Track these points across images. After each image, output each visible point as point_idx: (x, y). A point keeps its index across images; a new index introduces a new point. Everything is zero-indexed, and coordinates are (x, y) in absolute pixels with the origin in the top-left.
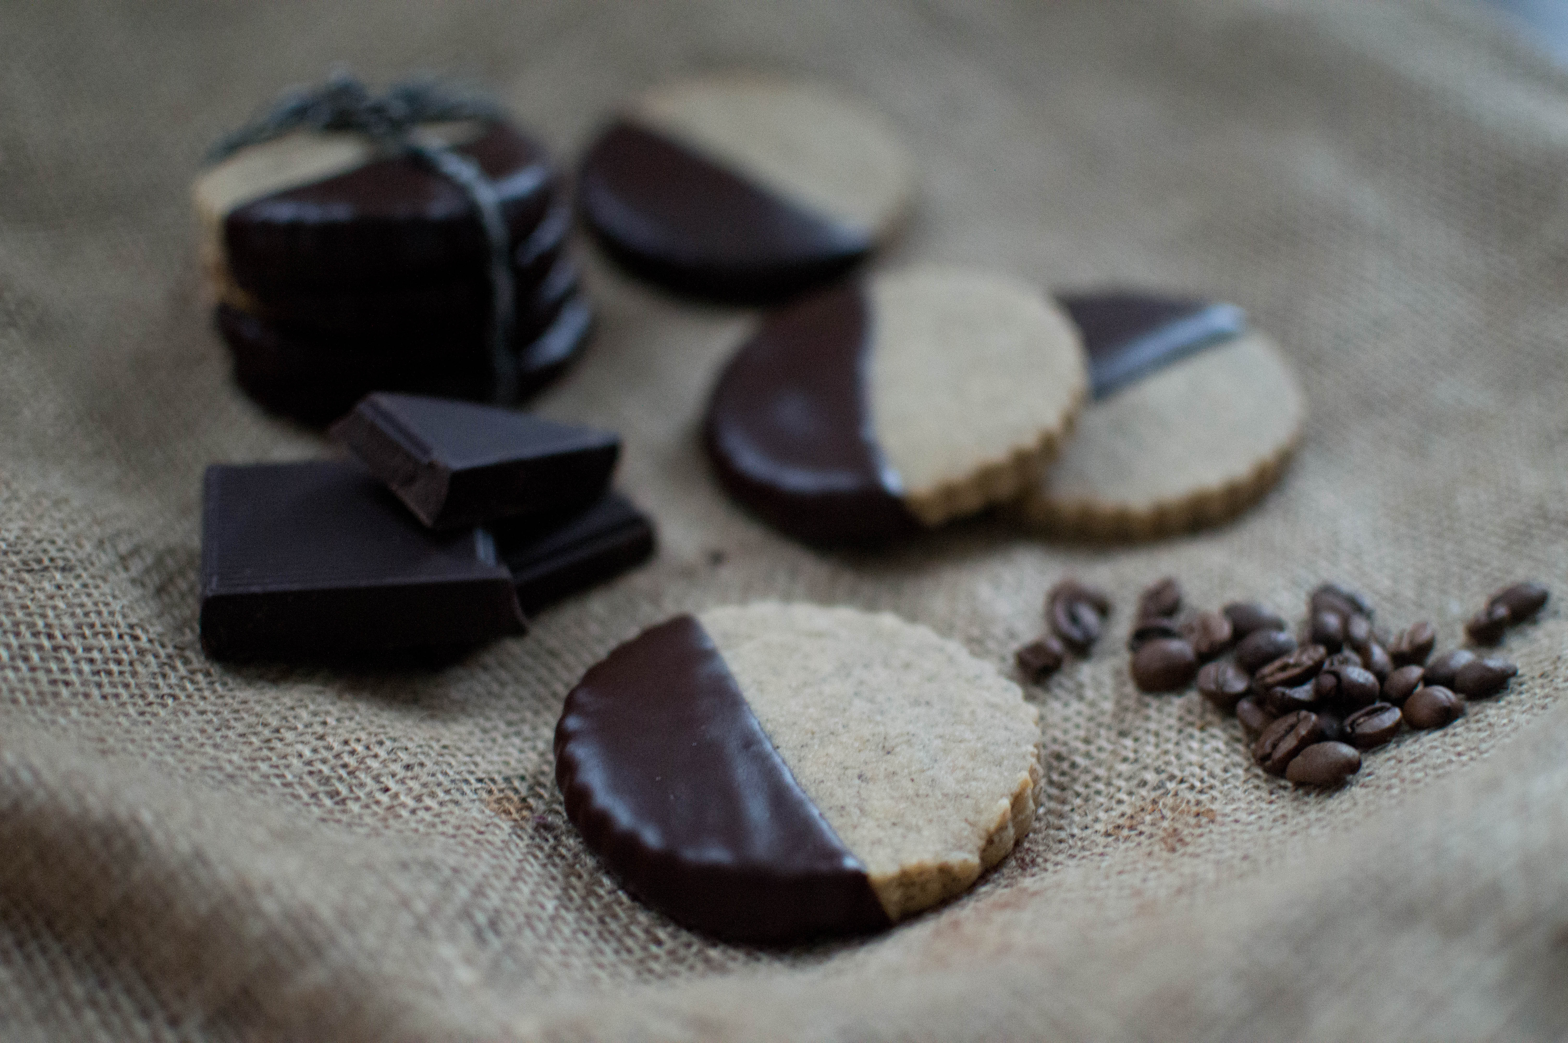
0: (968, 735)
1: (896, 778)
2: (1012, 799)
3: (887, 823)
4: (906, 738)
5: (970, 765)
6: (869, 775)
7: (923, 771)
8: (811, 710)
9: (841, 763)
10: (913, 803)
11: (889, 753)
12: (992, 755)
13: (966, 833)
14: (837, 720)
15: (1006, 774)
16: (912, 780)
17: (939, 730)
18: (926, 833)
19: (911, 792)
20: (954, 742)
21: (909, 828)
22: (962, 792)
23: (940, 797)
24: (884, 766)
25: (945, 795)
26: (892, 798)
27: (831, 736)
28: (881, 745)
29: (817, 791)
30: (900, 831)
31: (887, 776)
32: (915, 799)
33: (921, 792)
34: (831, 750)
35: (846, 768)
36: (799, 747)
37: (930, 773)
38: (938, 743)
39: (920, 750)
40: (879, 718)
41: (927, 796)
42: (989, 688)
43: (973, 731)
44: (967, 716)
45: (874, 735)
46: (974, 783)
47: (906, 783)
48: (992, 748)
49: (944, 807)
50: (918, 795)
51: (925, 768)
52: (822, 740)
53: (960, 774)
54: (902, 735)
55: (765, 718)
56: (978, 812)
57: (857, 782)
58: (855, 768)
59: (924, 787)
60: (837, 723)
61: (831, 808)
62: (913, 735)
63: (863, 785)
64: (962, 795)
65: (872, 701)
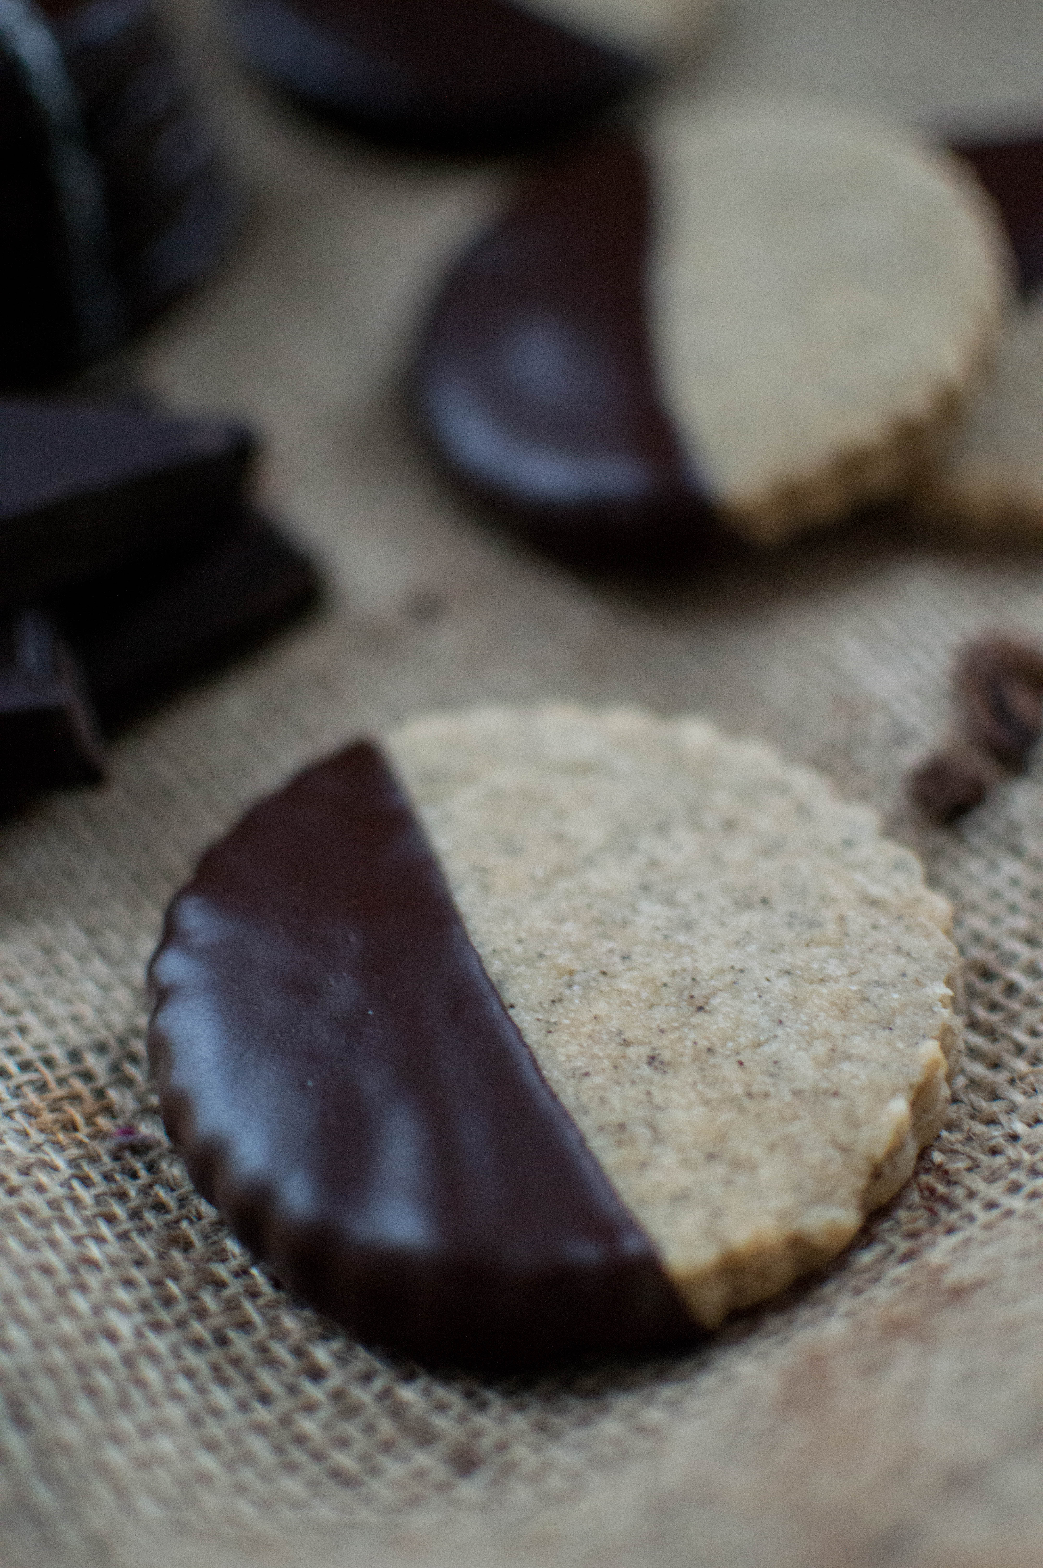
0: (833, 968)
1: (712, 1060)
2: (911, 1095)
3: (697, 1155)
4: (729, 978)
5: (838, 1028)
6: (666, 1055)
7: (759, 1045)
8: (569, 927)
9: (620, 1033)
10: (742, 1110)
11: (700, 1009)
12: (876, 1006)
13: (834, 1168)
14: (611, 945)
15: (900, 1045)
16: (741, 1063)
17: (786, 959)
18: (765, 1173)
19: (738, 1090)
20: (812, 983)
21: (736, 1164)
22: (825, 1085)
23: (788, 1098)
24: (693, 1036)
25: (797, 1093)
26: (707, 1102)
27: (602, 979)
28: (686, 994)
29: (577, 1095)
30: (720, 1170)
31: (697, 1058)
32: (746, 1102)
33: (755, 1088)
34: (601, 1007)
35: (626, 1043)
36: (546, 1005)
37: (771, 1048)
38: (783, 984)
39: (754, 1002)
40: (682, 938)
41: (767, 1095)
42: (865, 867)
43: (843, 958)
44: (831, 928)
45: (674, 973)
46: (846, 1067)
47: (729, 1070)
48: (875, 993)
49: (795, 1118)
50: (750, 1095)
51: (762, 1038)
52: (586, 986)
53: (821, 1048)
54: (721, 971)
55: (490, 948)
56: (853, 1122)
57: (646, 1070)
58: (642, 1043)
59: (761, 1078)
60: (612, 951)
61: (601, 1129)
62: (742, 971)
63: (657, 1077)
64: (826, 1091)
65: (670, 901)
